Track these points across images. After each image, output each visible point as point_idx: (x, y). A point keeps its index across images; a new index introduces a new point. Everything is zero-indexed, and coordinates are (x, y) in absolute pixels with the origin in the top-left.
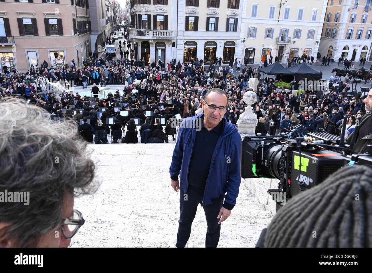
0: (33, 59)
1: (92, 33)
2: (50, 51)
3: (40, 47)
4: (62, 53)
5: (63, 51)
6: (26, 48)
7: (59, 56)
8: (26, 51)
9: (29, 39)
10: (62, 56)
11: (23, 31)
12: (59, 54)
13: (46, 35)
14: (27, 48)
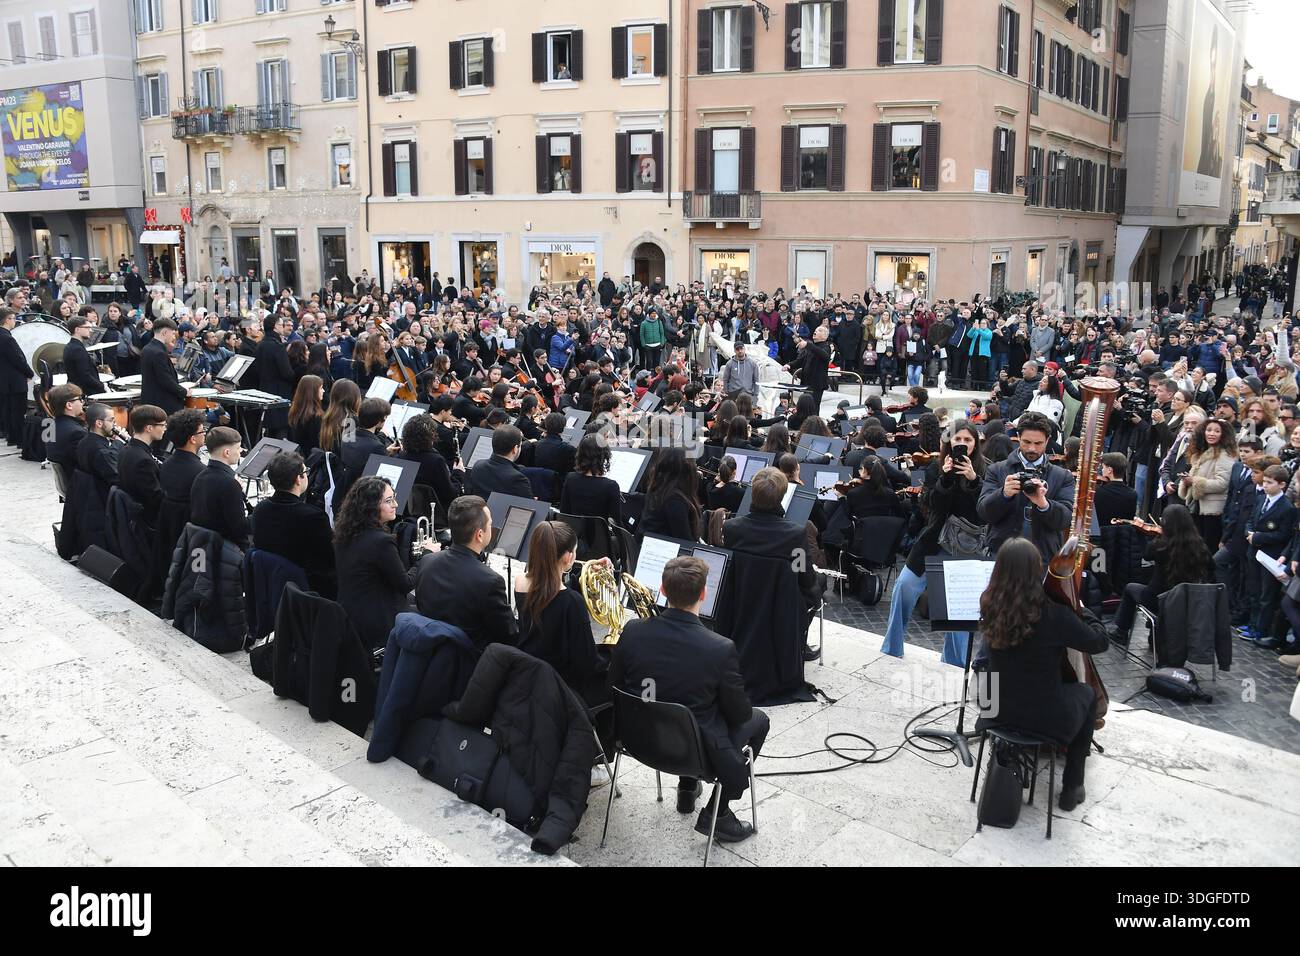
0: (813, 280)
1: (1126, 219)
2: (877, 254)
3: (844, 237)
4: (920, 265)
5: (928, 255)
6: (792, 236)
7: (911, 276)
8: (792, 246)
9: (814, 202)
10: (921, 277)
11: (795, 173)
12: (913, 268)
13: (873, 189)
14: (798, 236)
